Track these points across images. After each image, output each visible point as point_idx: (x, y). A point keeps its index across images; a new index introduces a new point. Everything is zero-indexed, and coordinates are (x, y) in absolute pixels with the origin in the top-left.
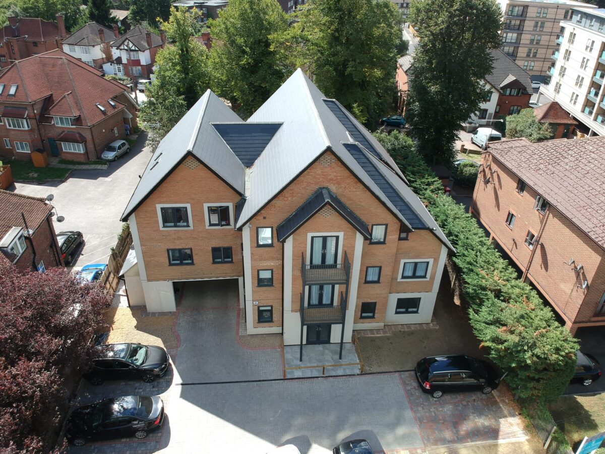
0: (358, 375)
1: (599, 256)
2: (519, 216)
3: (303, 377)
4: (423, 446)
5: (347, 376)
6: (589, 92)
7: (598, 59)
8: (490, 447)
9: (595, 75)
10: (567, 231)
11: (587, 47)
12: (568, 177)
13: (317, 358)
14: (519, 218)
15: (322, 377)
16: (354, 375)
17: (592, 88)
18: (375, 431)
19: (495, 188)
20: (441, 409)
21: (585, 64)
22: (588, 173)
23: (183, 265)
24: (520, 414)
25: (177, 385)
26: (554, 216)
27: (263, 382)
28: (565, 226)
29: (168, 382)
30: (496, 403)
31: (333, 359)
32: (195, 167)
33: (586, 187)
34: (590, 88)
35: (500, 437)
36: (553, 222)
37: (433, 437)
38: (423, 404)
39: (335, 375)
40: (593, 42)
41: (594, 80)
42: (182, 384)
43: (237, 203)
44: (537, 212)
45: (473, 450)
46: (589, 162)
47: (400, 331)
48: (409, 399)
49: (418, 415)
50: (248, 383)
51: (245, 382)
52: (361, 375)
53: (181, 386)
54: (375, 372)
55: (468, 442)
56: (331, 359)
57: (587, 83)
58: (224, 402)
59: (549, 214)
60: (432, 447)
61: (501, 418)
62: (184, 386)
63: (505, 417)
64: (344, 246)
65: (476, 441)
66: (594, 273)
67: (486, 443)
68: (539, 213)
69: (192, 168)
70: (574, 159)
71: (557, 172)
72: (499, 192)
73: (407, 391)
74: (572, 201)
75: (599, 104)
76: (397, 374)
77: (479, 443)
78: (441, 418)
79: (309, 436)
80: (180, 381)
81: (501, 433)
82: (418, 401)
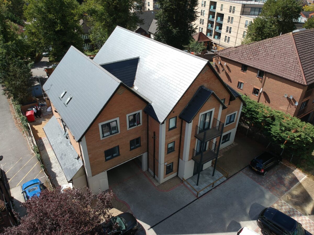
0: (226, 180)
1: (301, 90)
2: (246, 82)
3: (205, 192)
4: (279, 199)
5: (222, 183)
6: (208, 26)
7: (209, 10)
8: (299, 186)
9: (209, 17)
10: (279, 83)
11: (202, 5)
12: (267, 59)
13: (203, 180)
14: (246, 83)
15: (213, 189)
16: (225, 181)
17: (209, 24)
18: (257, 202)
19: (226, 73)
20: (270, 179)
21: (203, 13)
22: (275, 56)
23: (114, 158)
24: (297, 167)
25: (149, 229)
26: (269, 78)
27: (190, 205)
28: (278, 80)
29: (142, 230)
30: (285, 167)
31: (210, 178)
32: (122, 92)
33: (278, 62)
34: (208, 24)
35: (299, 180)
36: (269, 81)
37: (278, 193)
38: (262, 180)
39: (217, 185)
40: (205, 2)
41: (209, 20)
42: (151, 228)
43: (144, 109)
44: (258, 78)
45: (295, 190)
46: (272, 51)
47: (225, 152)
48: (255, 181)
49: (265, 186)
50: (183, 209)
51: (181, 209)
52: (228, 179)
53: (152, 229)
54: (232, 175)
55: (291, 188)
56: (209, 178)
57: (206, 22)
58: (181, 225)
59: (266, 78)
60: (282, 197)
61: (292, 172)
62: (154, 228)
63: (293, 171)
64: (214, 116)
65: (293, 186)
66: (300, 97)
67: (297, 185)
68: (259, 78)
69: (120, 94)
70: (264, 51)
71: (260, 58)
72: (230, 74)
73: (251, 178)
74: (276, 69)
75: (215, 30)
76: (241, 172)
77: (295, 186)
78: (274, 183)
79: (234, 220)
80: (149, 227)
81: (298, 178)
82: (259, 180)
